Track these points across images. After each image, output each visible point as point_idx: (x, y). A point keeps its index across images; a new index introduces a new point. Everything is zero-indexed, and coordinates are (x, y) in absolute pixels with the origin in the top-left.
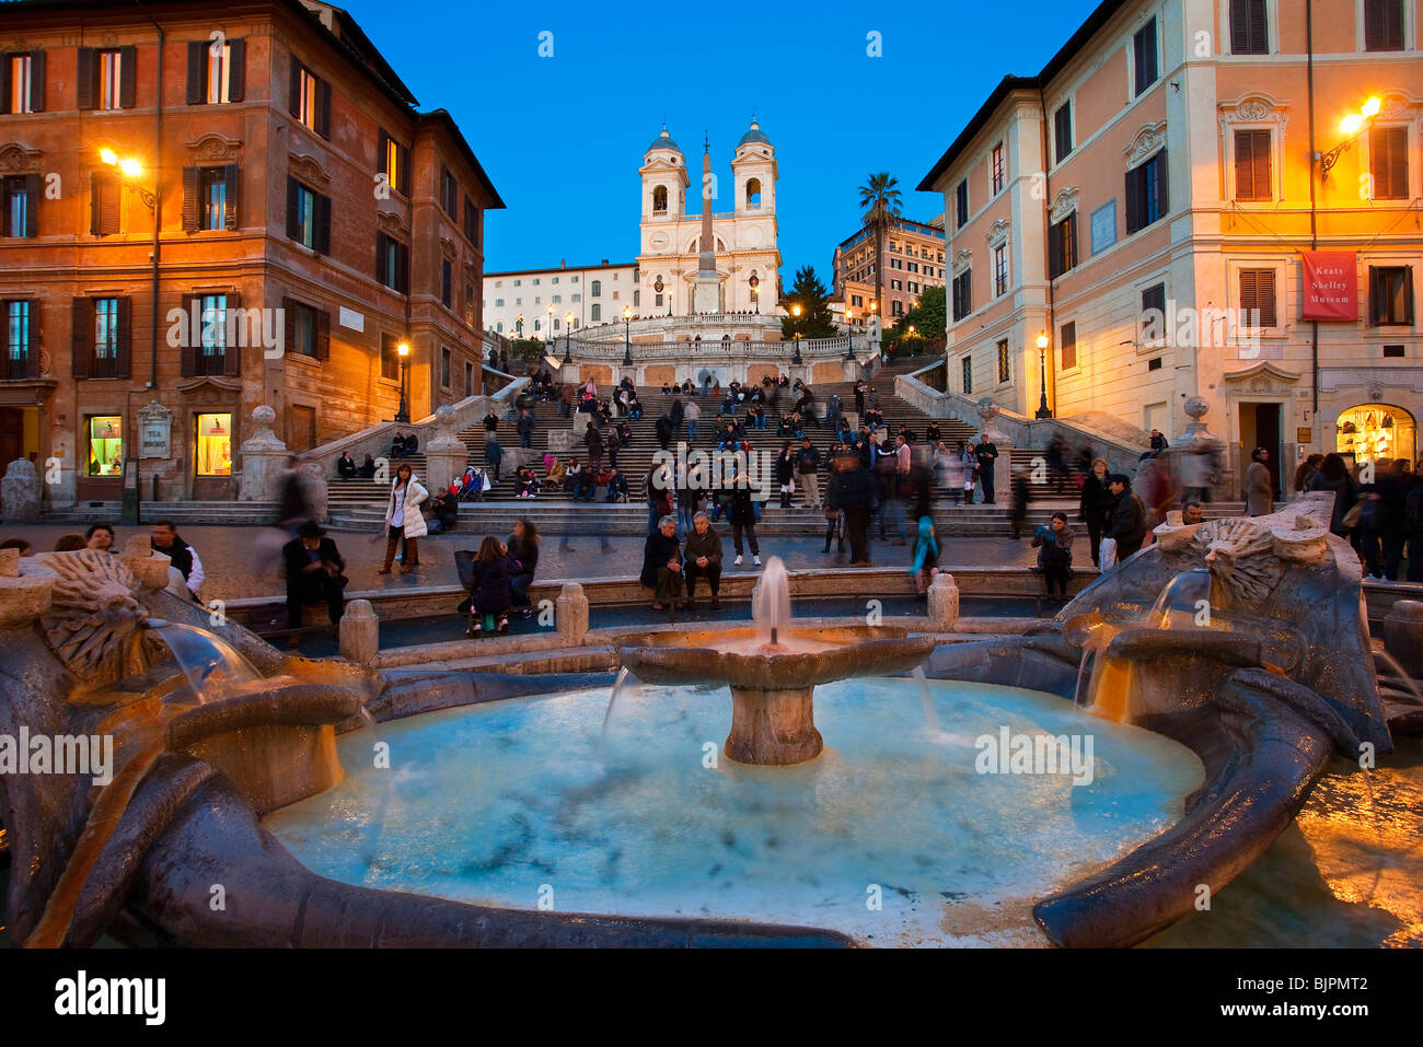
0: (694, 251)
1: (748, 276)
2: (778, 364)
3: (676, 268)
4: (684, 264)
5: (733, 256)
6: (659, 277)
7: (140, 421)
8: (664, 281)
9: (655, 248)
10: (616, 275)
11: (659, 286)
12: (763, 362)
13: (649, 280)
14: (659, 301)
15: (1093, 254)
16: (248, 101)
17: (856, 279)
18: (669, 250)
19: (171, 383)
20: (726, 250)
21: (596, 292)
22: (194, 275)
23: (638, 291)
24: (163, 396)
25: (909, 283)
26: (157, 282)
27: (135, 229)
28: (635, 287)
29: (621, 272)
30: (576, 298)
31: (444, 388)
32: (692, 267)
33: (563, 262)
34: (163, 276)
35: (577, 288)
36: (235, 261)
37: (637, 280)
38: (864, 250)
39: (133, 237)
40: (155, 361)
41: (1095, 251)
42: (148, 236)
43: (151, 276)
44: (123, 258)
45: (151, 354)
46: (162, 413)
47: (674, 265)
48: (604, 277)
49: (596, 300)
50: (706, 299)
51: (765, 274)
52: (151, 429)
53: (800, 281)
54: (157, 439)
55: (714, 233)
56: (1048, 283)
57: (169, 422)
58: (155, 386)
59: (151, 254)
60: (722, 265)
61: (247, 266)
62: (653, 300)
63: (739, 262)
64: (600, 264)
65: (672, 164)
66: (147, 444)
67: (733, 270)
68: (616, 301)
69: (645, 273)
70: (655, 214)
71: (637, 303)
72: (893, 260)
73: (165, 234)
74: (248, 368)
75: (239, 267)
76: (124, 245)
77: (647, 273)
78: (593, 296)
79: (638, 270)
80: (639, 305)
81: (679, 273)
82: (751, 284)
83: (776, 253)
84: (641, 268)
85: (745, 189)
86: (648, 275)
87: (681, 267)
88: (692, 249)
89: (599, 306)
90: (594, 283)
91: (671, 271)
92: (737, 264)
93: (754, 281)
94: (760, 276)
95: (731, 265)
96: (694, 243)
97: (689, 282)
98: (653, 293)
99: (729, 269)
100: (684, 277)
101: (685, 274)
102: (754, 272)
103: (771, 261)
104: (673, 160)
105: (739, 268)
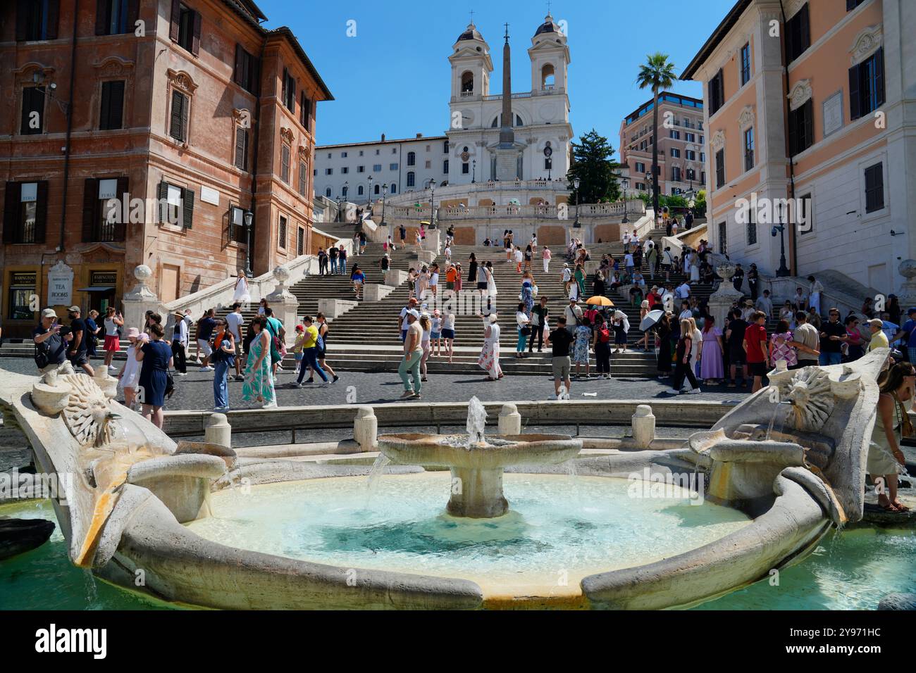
0: (496, 126)
1: (543, 147)
3: (480, 140)
4: (487, 137)
5: (530, 129)
6: (466, 149)
8: (470, 151)
10: (428, 147)
11: (466, 155)
12: (551, 224)
13: (456, 151)
14: (465, 169)
15: (825, 136)
17: (639, 148)
19: (74, 248)
20: (524, 124)
22: (94, 164)
23: (447, 161)
24: (68, 258)
25: (687, 151)
26: (67, 170)
28: (445, 157)
29: (432, 144)
30: (393, 167)
31: (280, 249)
32: (494, 140)
33: (383, 136)
34: (72, 165)
35: (395, 158)
37: (446, 151)
41: (826, 133)
42: (62, 135)
43: (63, 165)
47: (479, 138)
48: (418, 149)
49: (411, 169)
50: (505, 167)
51: (558, 145)
55: (512, 111)
56: (788, 160)
58: (63, 250)
59: (64, 148)
60: (520, 138)
62: (460, 168)
63: (535, 134)
64: (414, 137)
65: (478, 53)
67: (530, 141)
68: (428, 170)
69: (454, 145)
70: (463, 94)
71: (446, 170)
72: (671, 132)
74: (131, 235)
77: (455, 145)
78: (409, 165)
79: (448, 142)
80: (448, 172)
81: (483, 144)
82: (546, 155)
83: (568, 127)
84: (450, 141)
85: (541, 72)
86: (456, 147)
87: (485, 140)
88: (494, 124)
89: (413, 173)
90: (409, 154)
91: (476, 143)
92: (534, 136)
93: (548, 150)
94: (553, 146)
95: (528, 137)
96: (497, 118)
97: (492, 153)
98: (460, 162)
99: (527, 141)
100: (487, 148)
101: (488, 146)
102: (549, 142)
103: (564, 133)
104: (479, 49)
105: (536, 140)
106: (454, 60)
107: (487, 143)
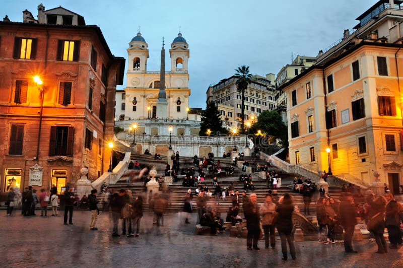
1: (176, 100)
2: (211, 146)
3: (143, 94)
4: (147, 93)
6: (135, 98)
7: (30, 171)
8: (137, 100)
9: (133, 84)
11: (135, 102)
12: (205, 145)
13: (130, 99)
14: (134, 109)
16: (80, 62)
18: (140, 86)
19: (44, 158)
22: (56, 119)
23: (124, 104)
24: (40, 163)
25: (245, 105)
26: (41, 120)
27: (33, 101)
28: (123, 101)
32: (150, 94)
34: (43, 119)
36: (73, 116)
37: (123, 98)
38: (224, 90)
39: (32, 105)
40: (38, 150)
42: (38, 104)
43: (39, 119)
44: (27, 111)
45: (37, 147)
46: (39, 169)
50: (161, 111)
51: (184, 100)
52: (34, 174)
54: (37, 179)
56: (327, 130)
57: (42, 172)
58: (37, 159)
59: (39, 111)
61: (77, 118)
62: (132, 108)
65: (143, 48)
66: (32, 180)
67: (169, 97)
69: (128, 96)
70: (133, 69)
71: (123, 108)
72: (238, 95)
73: (45, 104)
74: (76, 154)
75: (74, 118)
76: (28, 107)
79: (125, 94)
80: (124, 110)
81: (144, 97)
82: (177, 104)
83: (189, 91)
84: (127, 93)
85: (175, 61)
86: (130, 97)
87: (146, 94)
88: (151, 86)
91: (141, 96)
92: (171, 94)
93: (179, 102)
94: (181, 100)
95: (168, 95)
96: (152, 83)
97: (149, 101)
98: (132, 105)
100: (147, 99)
101: (147, 97)
102: (179, 98)
103: (187, 94)
104: (143, 46)
105: (172, 96)
106: (130, 51)
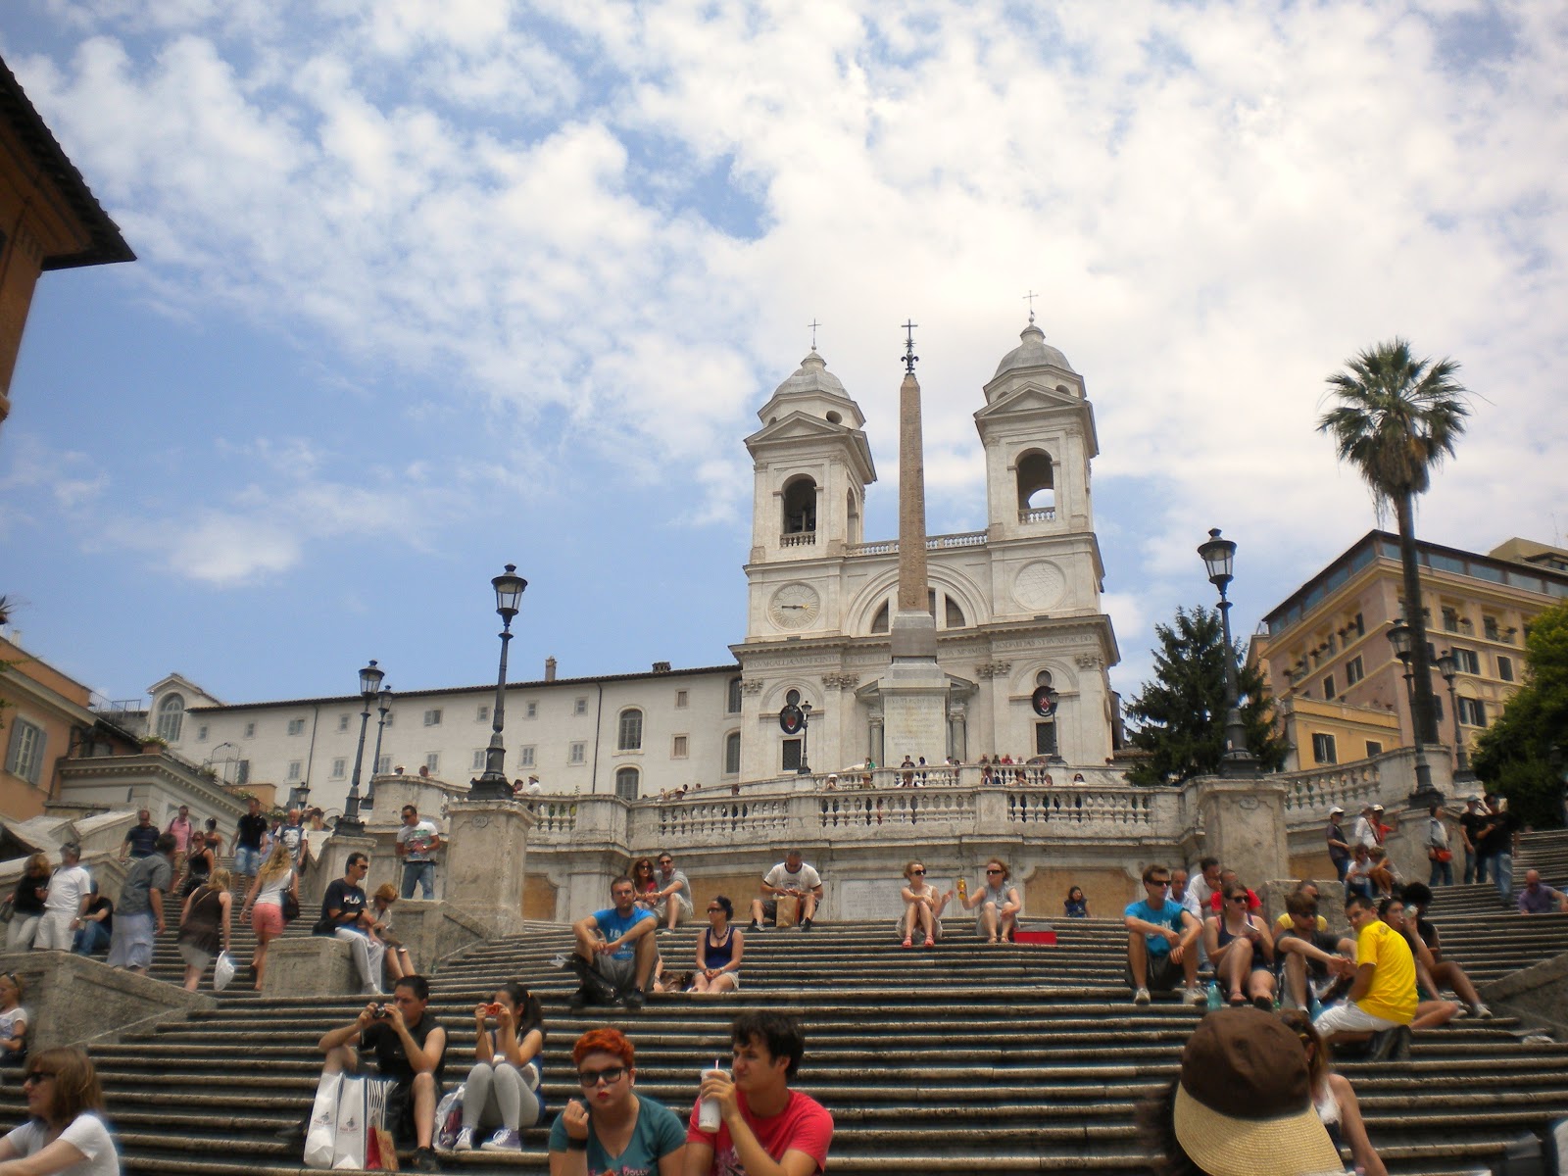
0: (885, 630)
1: (1028, 687)
3: (836, 670)
5: (986, 638)
6: (793, 695)
8: (807, 703)
9: (783, 621)
10: (687, 693)
11: (793, 718)
12: (1078, 862)
13: (765, 704)
14: (792, 758)
17: (1317, 696)
18: (815, 629)
20: (968, 622)
21: (631, 734)
23: (737, 735)
28: (729, 725)
29: (695, 688)
30: (577, 753)
32: (879, 667)
33: (551, 665)
35: (583, 727)
37: (735, 705)
38: (1329, 626)
47: (833, 665)
48: (653, 700)
49: (628, 759)
50: (911, 735)
51: (1074, 682)
53: (1176, 659)
55: (933, 585)
60: (959, 662)
62: (777, 754)
63: (1000, 653)
64: (647, 667)
65: (831, 427)
67: (988, 673)
68: (679, 760)
69: (756, 688)
70: (786, 541)
71: (733, 761)
77: (760, 685)
78: (622, 746)
79: (740, 680)
80: (737, 769)
81: (845, 683)
82: (1038, 709)
84: (748, 676)
85: (1014, 476)
86: (763, 692)
87: (851, 671)
88: (880, 619)
89: (635, 771)
90: (625, 714)
91: (825, 681)
92: (996, 657)
93: (1043, 698)
94: (1060, 685)
95: (982, 662)
96: (885, 607)
97: (871, 707)
98: (775, 735)
99: (978, 671)
100: (857, 694)
102: (1044, 674)
103: (1091, 645)
104: (833, 418)
105: (1005, 669)
106: (763, 448)
107: (856, 681)
